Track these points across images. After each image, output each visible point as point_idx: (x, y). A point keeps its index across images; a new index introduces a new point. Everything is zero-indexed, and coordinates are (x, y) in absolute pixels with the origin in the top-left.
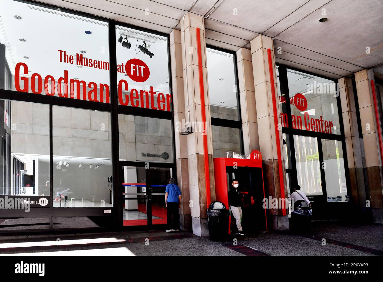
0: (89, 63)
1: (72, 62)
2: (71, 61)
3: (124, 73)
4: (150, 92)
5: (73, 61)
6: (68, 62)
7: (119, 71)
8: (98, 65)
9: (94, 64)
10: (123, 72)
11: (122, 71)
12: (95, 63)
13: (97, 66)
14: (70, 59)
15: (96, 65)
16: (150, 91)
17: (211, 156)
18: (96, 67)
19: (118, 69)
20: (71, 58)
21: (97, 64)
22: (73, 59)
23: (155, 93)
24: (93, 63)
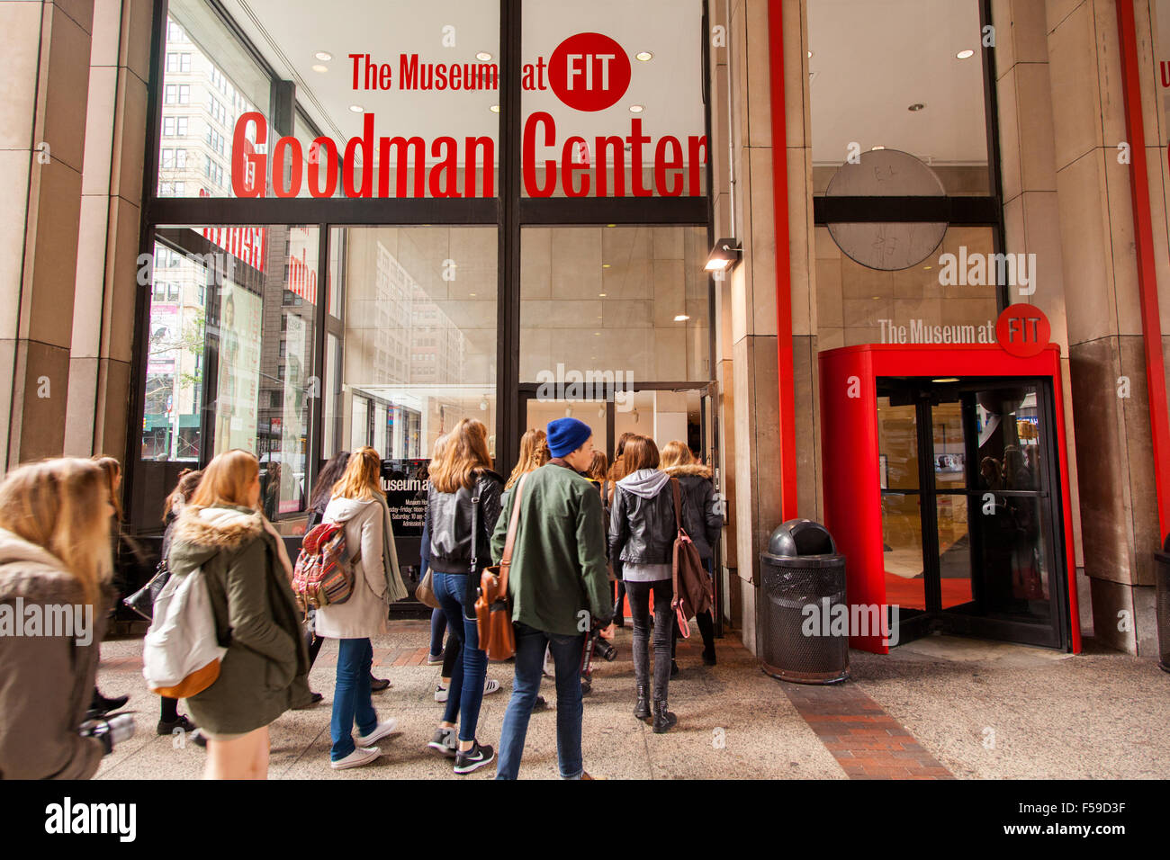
0: (435, 78)
1: (385, 85)
2: (385, 80)
3: (545, 88)
4: (629, 139)
5: (389, 82)
6: (375, 87)
7: (528, 85)
8: (462, 79)
9: (452, 76)
10: (542, 88)
11: (536, 84)
12: (456, 73)
13: (459, 82)
14: (382, 76)
15: (456, 80)
16: (630, 135)
17: (807, 341)
18: (456, 86)
19: (526, 77)
20: (386, 73)
21: (459, 75)
22: (389, 75)
23: (648, 140)
24: (447, 75)
